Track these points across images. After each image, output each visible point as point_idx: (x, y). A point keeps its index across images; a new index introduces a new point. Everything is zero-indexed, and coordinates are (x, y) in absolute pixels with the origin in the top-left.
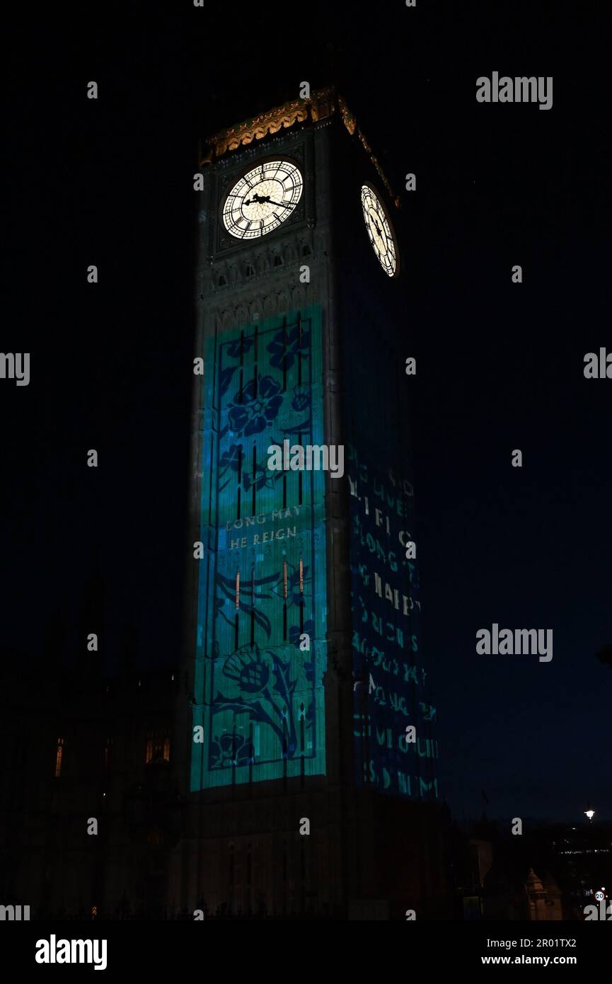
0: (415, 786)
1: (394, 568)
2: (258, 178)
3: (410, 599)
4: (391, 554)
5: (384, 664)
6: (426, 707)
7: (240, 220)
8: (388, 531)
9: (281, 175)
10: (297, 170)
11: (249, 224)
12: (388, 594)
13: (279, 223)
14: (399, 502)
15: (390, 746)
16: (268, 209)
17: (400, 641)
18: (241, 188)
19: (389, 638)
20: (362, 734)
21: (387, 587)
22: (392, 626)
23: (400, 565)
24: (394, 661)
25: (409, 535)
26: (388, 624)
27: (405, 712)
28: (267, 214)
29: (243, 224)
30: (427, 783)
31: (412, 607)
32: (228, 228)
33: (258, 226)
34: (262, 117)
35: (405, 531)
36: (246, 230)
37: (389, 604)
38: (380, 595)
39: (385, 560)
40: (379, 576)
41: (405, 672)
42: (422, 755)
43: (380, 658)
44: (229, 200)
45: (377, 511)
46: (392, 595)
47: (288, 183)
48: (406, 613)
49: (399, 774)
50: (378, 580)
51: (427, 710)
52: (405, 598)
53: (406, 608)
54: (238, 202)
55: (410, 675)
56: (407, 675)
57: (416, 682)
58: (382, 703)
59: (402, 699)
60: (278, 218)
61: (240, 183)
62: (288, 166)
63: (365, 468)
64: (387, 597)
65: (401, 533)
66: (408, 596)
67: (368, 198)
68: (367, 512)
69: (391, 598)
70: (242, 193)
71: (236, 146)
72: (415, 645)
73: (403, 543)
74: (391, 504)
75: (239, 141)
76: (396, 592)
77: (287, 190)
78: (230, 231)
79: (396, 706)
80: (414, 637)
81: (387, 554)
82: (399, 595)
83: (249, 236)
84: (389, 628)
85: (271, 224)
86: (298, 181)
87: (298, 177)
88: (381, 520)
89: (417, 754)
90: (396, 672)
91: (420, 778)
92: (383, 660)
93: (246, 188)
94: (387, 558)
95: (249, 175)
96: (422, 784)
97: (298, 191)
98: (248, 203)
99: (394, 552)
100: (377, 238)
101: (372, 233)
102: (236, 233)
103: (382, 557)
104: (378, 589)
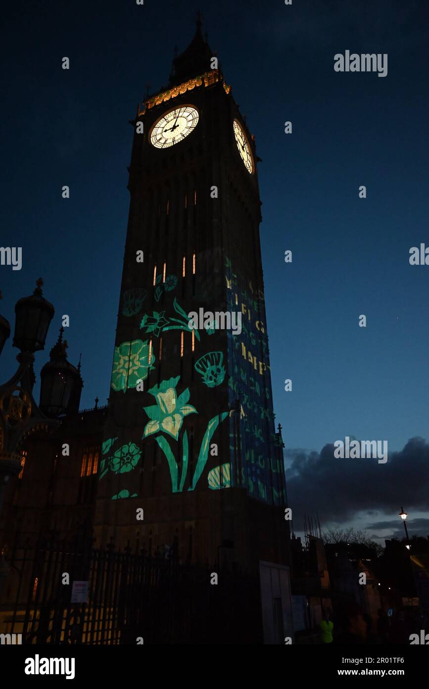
0: (270, 493)
1: (254, 342)
2: (172, 117)
3: (264, 364)
4: (251, 334)
5: (248, 404)
6: (276, 438)
7: (161, 139)
8: (249, 319)
9: (186, 114)
10: (196, 111)
11: (166, 140)
12: (250, 359)
13: (184, 138)
14: (256, 303)
15: (253, 462)
16: (178, 132)
17: (258, 390)
18: (162, 123)
19: (251, 388)
20: (235, 448)
21: (249, 353)
22: (253, 380)
23: (257, 342)
24: (255, 403)
25: (262, 324)
26: (251, 379)
27: (262, 439)
28: (177, 134)
29: (163, 141)
30: (278, 492)
31: (265, 369)
32: (153, 144)
33: (171, 141)
34: (175, 89)
35: (260, 321)
36: (164, 144)
37: (251, 365)
38: (245, 358)
39: (248, 336)
40: (245, 345)
41: (261, 412)
42: (274, 471)
43: (246, 399)
44: (155, 130)
45: (242, 304)
46: (252, 360)
47: (190, 118)
48: (261, 373)
49: (259, 483)
50: (244, 348)
51: (277, 439)
52: (261, 364)
53: (261, 369)
54: (160, 130)
55: (265, 414)
56: (262, 414)
57: (269, 420)
58: (247, 430)
59: (260, 430)
60: (183, 136)
61: (161, 121)
62: (190, 109)
63: (235, 276)
64: (249, 360)
65: (257, 322)
66: (262, 362)
67: (237, 128)
68: (237, 303)
69: (252, 361)
70: (162, 126)
71: (160, 102)
72: (268, 394)
73: (258, 329)
74: (251, 302)
75: (162, 100)
76: (255, 358)
77: (189, 121)
78: (154, 145)
79: (256, 434)
80: (267, 389)
81: (249, 332)
82: (257, 360)
83: (165, 146)
84: (251, 381)
85: (179, 138)
86: (196, 116)
87: (196, 114)
88: (245, 311)
89: (271, 471)
90: (256, 411)
91: (273, 488)
92: (247, 401)
93: (165, 122)
94: (249, 336)
95: (167, 116)
96: (275, 492)
97: (196, 121)
98: (166, 131)
99: (253, 332)
100: (241, 151)
101: (240, 147)
102: (158, 146)
103: (246, 333)
104: (244, 353)
